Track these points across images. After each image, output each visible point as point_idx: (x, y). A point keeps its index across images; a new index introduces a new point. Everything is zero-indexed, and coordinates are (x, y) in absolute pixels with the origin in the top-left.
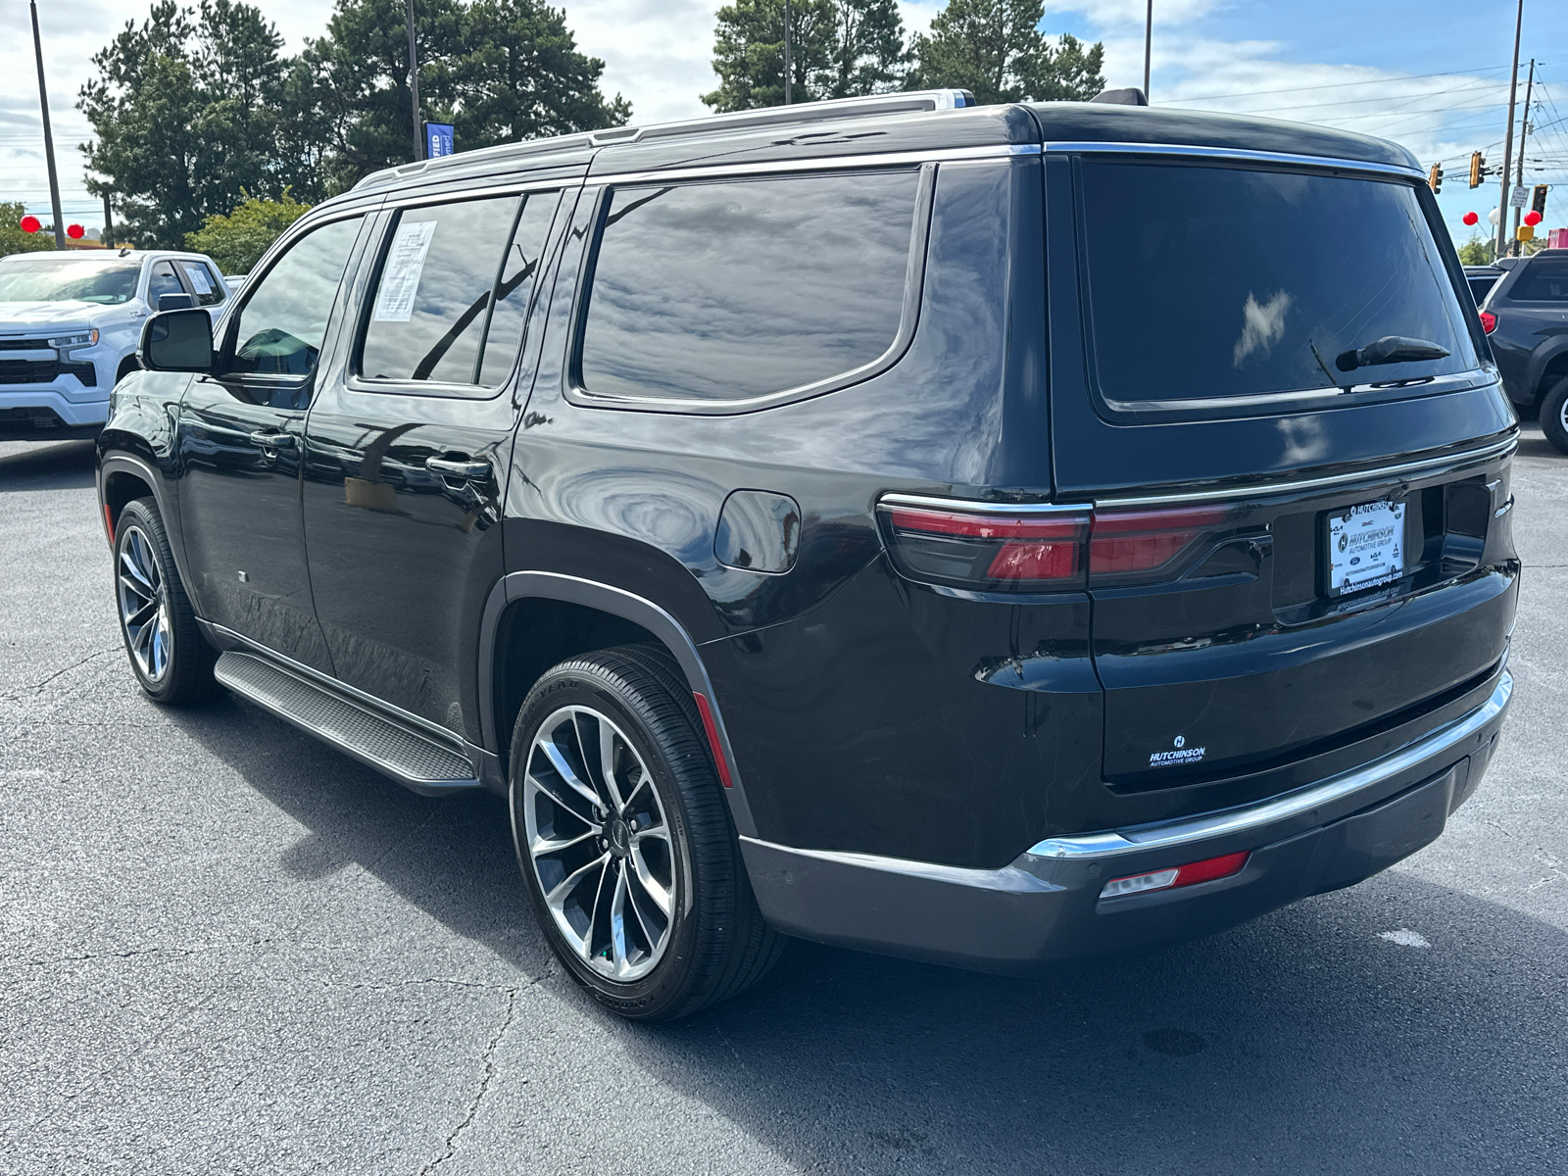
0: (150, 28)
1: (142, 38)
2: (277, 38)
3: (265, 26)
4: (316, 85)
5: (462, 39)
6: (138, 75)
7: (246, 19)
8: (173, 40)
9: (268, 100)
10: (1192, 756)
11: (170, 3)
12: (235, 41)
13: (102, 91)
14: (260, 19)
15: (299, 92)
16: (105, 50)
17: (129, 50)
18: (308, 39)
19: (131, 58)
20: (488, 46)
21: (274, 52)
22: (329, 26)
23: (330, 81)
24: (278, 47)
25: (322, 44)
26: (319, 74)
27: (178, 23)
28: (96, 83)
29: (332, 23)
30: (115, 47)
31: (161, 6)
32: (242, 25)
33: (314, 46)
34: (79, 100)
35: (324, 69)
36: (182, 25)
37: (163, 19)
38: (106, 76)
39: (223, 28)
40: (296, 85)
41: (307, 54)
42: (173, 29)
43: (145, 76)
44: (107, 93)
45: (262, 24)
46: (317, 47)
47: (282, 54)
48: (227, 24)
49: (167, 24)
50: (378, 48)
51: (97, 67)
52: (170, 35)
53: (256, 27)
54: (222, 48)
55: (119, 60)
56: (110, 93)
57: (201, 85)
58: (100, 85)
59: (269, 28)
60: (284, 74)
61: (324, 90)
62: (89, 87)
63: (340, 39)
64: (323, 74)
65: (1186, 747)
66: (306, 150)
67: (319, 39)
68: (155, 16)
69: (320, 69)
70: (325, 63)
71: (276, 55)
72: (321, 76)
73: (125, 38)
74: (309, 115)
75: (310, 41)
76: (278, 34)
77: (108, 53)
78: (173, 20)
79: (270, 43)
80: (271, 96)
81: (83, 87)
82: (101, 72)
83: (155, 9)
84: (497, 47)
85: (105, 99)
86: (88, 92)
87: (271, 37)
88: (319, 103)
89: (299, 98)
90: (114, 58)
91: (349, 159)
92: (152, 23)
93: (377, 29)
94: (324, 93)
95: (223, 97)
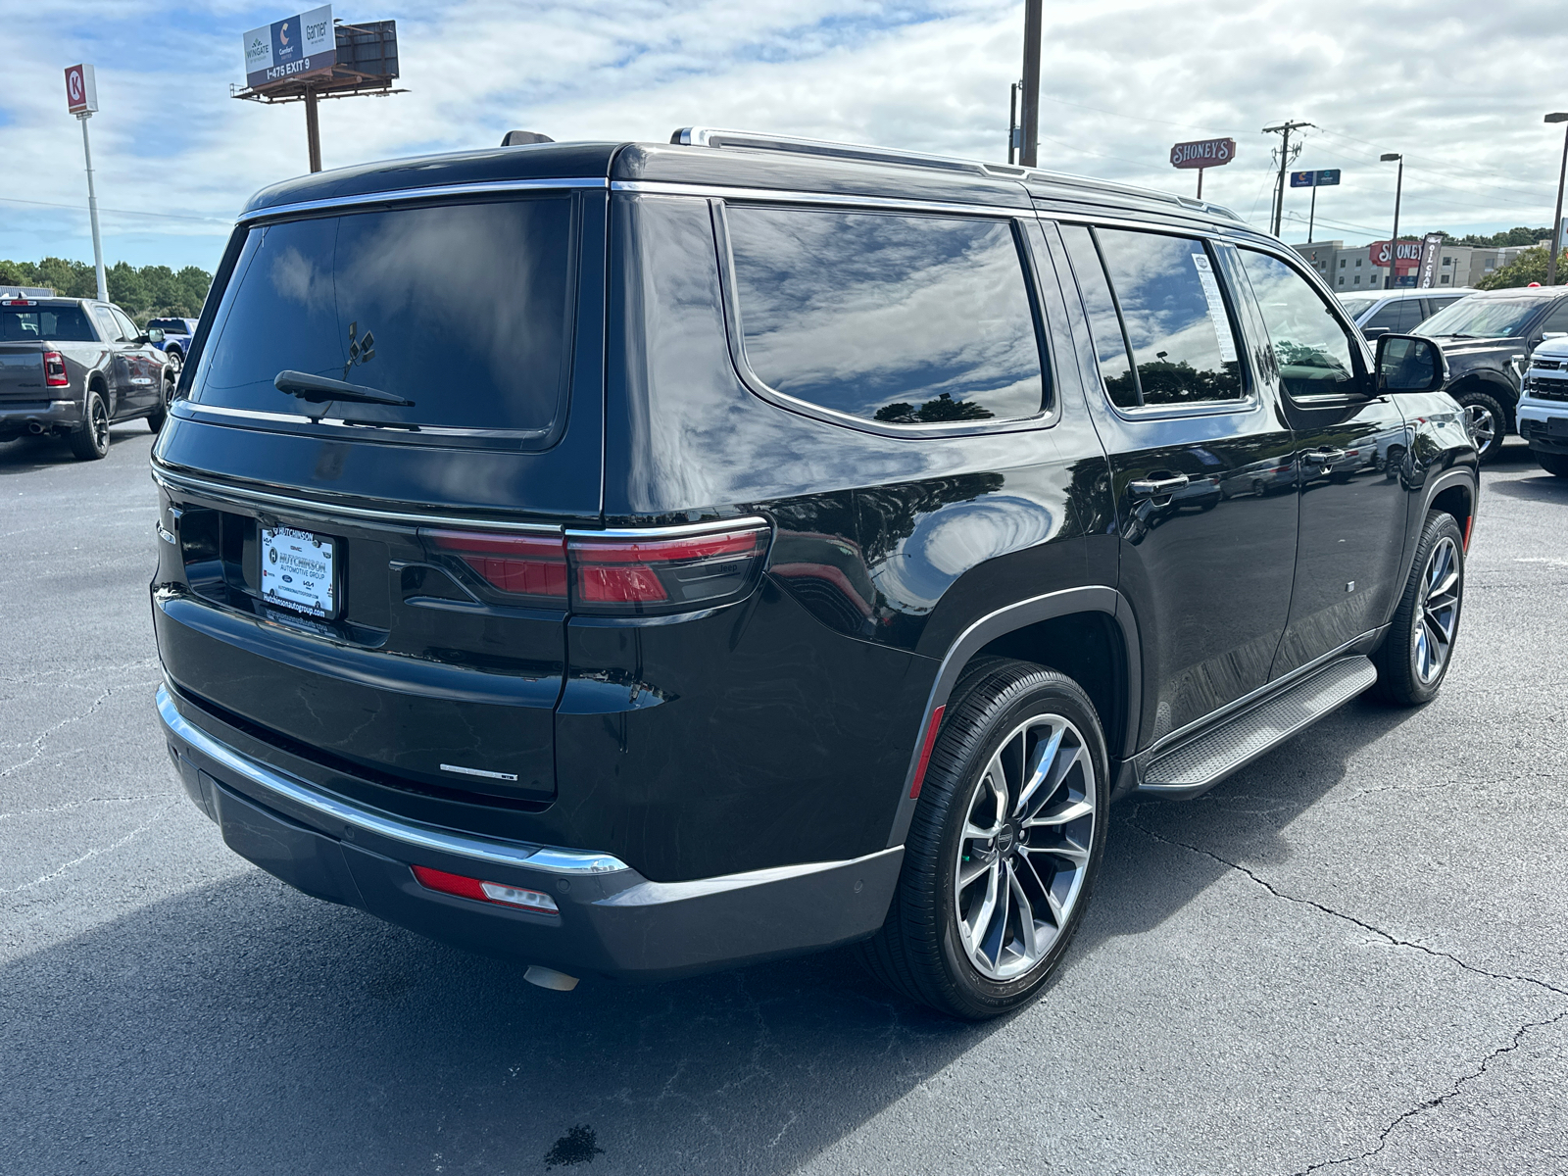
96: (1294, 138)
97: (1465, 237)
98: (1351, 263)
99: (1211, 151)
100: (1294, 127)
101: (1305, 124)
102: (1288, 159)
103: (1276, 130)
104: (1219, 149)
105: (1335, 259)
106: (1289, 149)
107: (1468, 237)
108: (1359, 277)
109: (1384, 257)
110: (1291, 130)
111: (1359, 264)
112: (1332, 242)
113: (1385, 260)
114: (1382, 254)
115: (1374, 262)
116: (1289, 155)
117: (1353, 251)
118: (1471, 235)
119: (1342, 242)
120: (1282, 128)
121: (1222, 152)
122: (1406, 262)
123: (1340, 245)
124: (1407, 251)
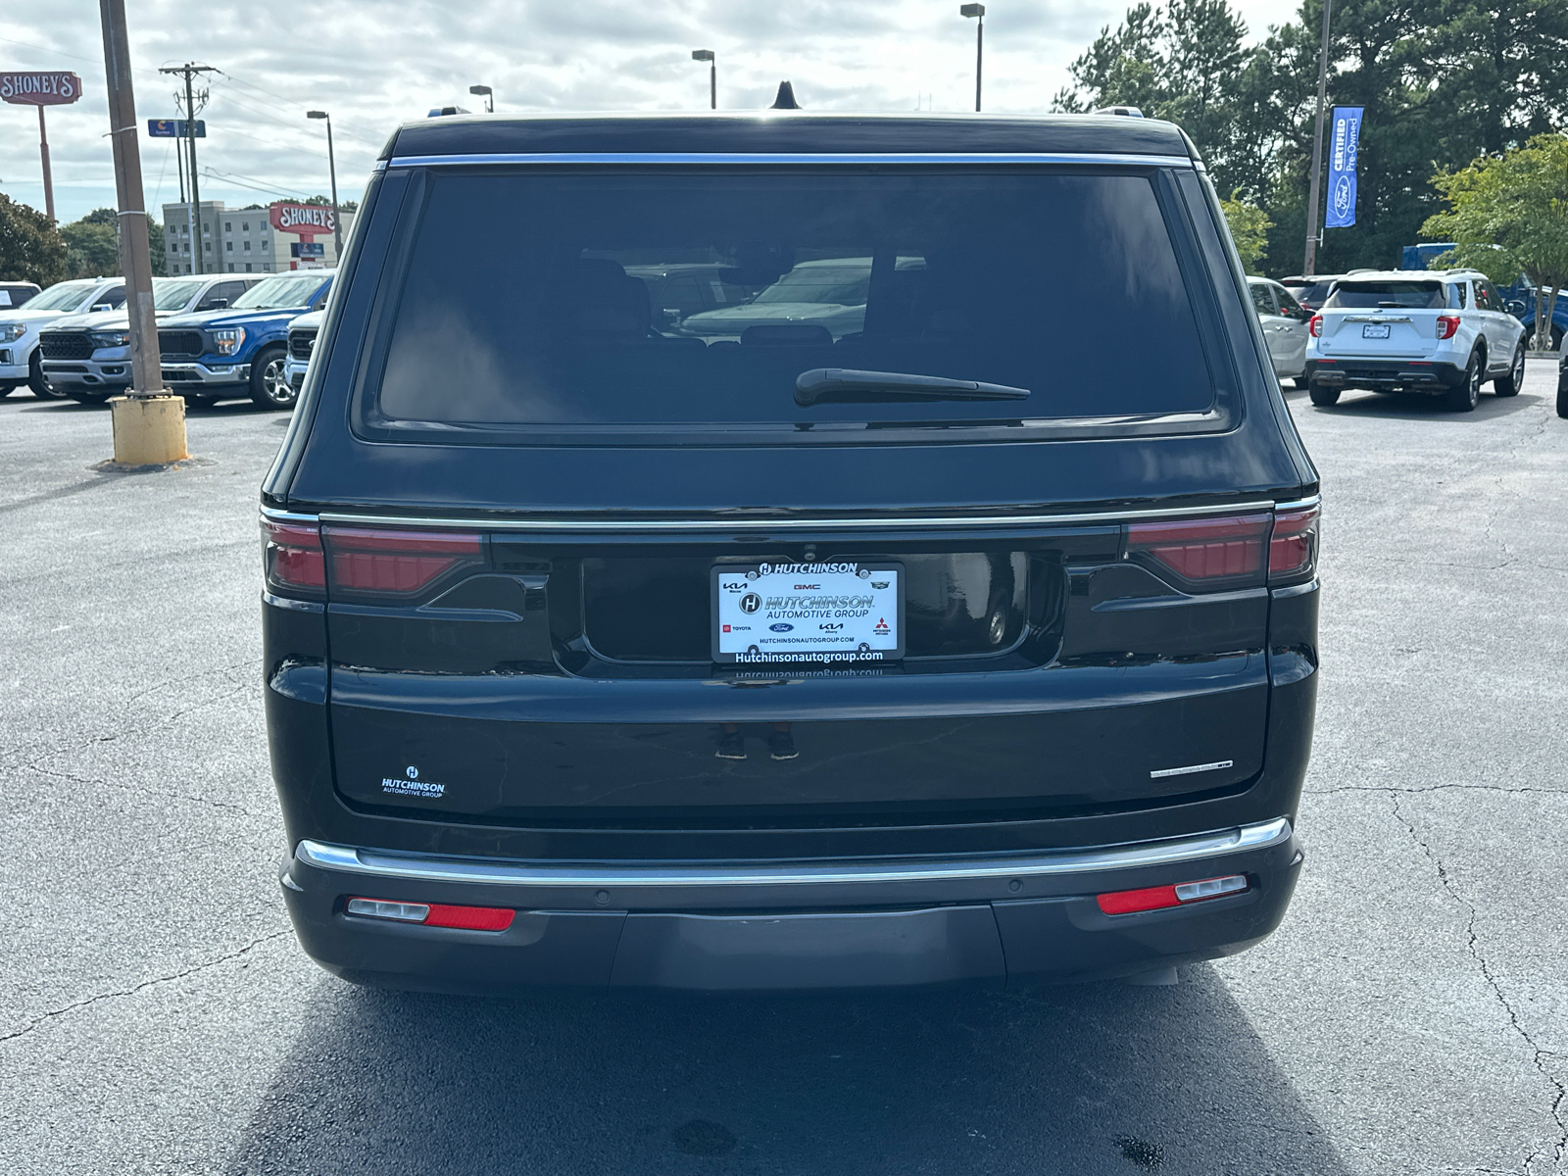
0: (1123, 32)
1: (1114, 43)
2: (1241, 28)
3: (1231, 17)
4: (1276, 73)
5: (1442, 9)
6: (1106, 80)
7: (1213, 12)
8: (1144, 41)
9: (1225, 93)
10: (429, 791)
11: (1145, 6)
12: (1200, 36)
13: (1072, 98)
14: (1226, 10)
15: (1256, 82)
16: (1081, 58)
17: (1101, 56)
18: (1272, 26)
19: (1102, 65)
20: (1469, 13)
21: (1238, 42)
22: (1300, 10)
23: (1291, 68)
24: (1241, 36)
25: (1288, 31)
26: (1279, 61)
27: (1151, 24)
28: (1068, 90)
29: (1302, 7)
30: (1090, 54)
31: (1137, 10)
32: (1208, 19)
33: (1278, 33)
34: (1052, 108)
35: (1286, 56)
36: (1154, 26)
37: (1137, 22)
38: (1079, 82)
39: (1189, 24)
40: (1253, 76)
41: (1270, 43)
42: (1146, 30)
43: (1112, 79)
44: (1076, 98)
45: (1228, 16)
46: (1282, 33)
47: (1245, 43)
48: (1193, 19)
49: (1140, 27)
50: (1345, 29)
51: (1072, 73)
52: (1141, 37)
53: (1221, 20)
54: (1187, 46)
55: (1091, 66)
56: (1078, 99)
57: (1165, 84)
58: (1070, 93)
59: (1235, 19)
60: (1244, 65)
61: (1282, 78)
62: (1062, 95)
63: (1308, 23)
64: (1285, 61)
65: (420, 780)
66: (1259, 142)
67: (1285, 25)
68: (1130, 20)
69: (1281, 56)
70: (1287, 49)
71: (1238, 46)
72: (1282, 63)
73: (1099, 45)
74: (1264, 104)
75: (1274, 28)
76: (1242, 24)
77: (1083, 60)
78: (1146, 21)
79: (1233, 34)
80: (1228, 87)
81: (1056, 95)
82: (1074, 79)
83: (1131, 13)
84: (1481, 12)
85: (1074, 105)
86: (1060, 100)
87: (1235, 27)
88: (1277, 92)
89: (1254, 89)
90: (1088, 64)
91: (1302, 148)
92: (1126, 26)
93: (1348, 8)
94: (1284, 82)
95: (1180, 93)
96: (198, 83)
97: (345, 203)
98: (237, 226)
99: (50, 85)
100: (196, 70)
101: (209, 69)
102: (194, 107)
103: (174, 71)
104: (60, 84)
105: (218, 222)
106: (194, 95)
107: (348, 203)
108: (249, 243)
109: (286, 222)
110: (193, 74)
111: (246, 228)
112: (211, 203)
113: (287, 225)
114: (283, 219)
115: (277, 227)
116: (196, 103)
117: (233, 214)
118: (351, 201)
119: (223, 203)
120: (182, 70)
121: (65, 88)
122: (309, 229)
123: (220, 206)
124: (309, 216)
